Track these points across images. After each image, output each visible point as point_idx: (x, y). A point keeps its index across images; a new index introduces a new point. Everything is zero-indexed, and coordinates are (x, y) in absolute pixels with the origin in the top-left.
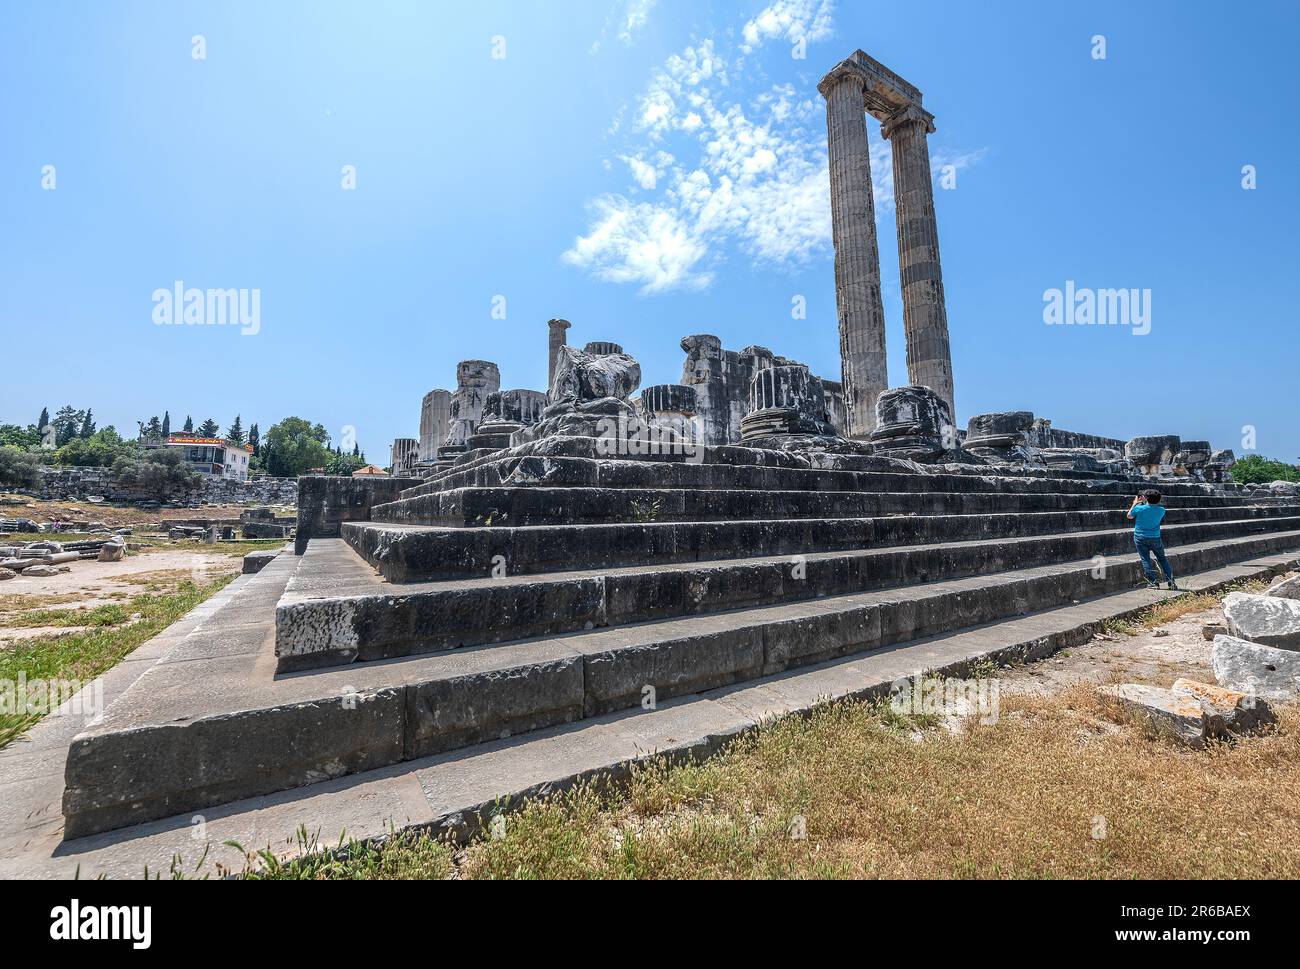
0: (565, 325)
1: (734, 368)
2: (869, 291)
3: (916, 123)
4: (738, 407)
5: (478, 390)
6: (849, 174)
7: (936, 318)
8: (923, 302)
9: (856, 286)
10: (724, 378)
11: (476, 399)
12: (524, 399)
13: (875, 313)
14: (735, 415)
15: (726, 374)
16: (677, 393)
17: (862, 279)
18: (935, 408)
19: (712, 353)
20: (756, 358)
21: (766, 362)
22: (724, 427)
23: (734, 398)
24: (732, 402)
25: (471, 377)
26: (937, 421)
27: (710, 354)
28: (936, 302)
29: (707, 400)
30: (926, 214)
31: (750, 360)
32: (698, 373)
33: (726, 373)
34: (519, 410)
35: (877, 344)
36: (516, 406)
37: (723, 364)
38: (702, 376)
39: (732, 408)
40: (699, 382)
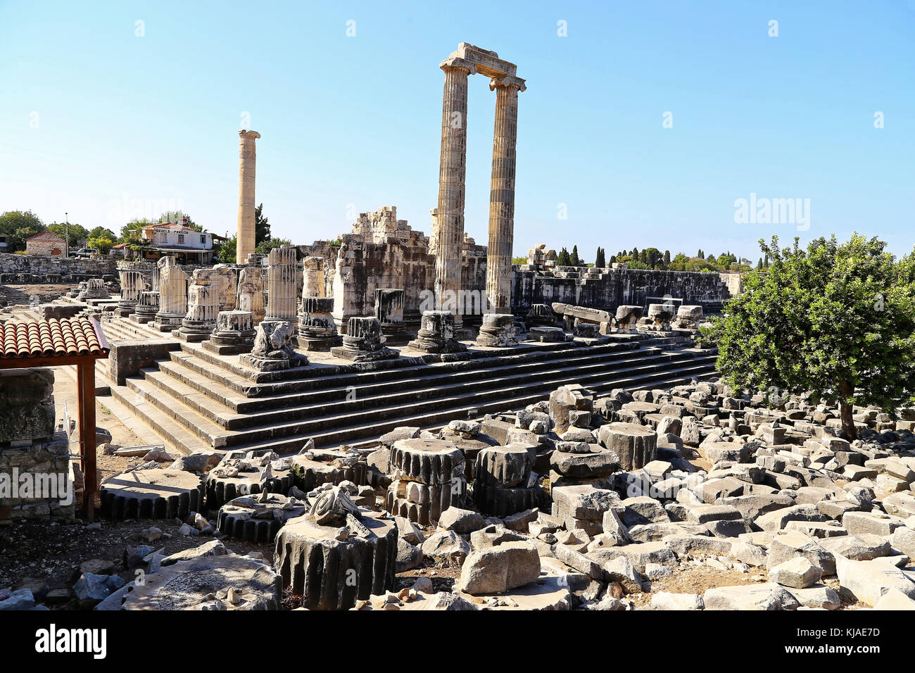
0: (255, 135)
1: (371, 254)
2: (454, 220)
3: (510, 86)
4: (373, 280)
5: (207, 287)
6: (451, 139)
7: (505, 228)
9: (447, 216)
10: (364, 263)
11: (206, 294)
12: (239, 318)
13: (456, 235)
14: (370, 286)
17: (451, 212)
18: (444, 325)
19: (357, 246)
20: (389, 246)
21: (395, 248)
22: (362, 294)
23: (371, 274)
24: (369, 277)
25: (203, 280)
26: (443, 331)
27: (355, 247)
29: (352, 278)
31: (384, 248)
32: (347, 260)
33: (366, 258)
37: (364, 253)
38: (349, 261)
39: (368, 282)
40: (347, 265)
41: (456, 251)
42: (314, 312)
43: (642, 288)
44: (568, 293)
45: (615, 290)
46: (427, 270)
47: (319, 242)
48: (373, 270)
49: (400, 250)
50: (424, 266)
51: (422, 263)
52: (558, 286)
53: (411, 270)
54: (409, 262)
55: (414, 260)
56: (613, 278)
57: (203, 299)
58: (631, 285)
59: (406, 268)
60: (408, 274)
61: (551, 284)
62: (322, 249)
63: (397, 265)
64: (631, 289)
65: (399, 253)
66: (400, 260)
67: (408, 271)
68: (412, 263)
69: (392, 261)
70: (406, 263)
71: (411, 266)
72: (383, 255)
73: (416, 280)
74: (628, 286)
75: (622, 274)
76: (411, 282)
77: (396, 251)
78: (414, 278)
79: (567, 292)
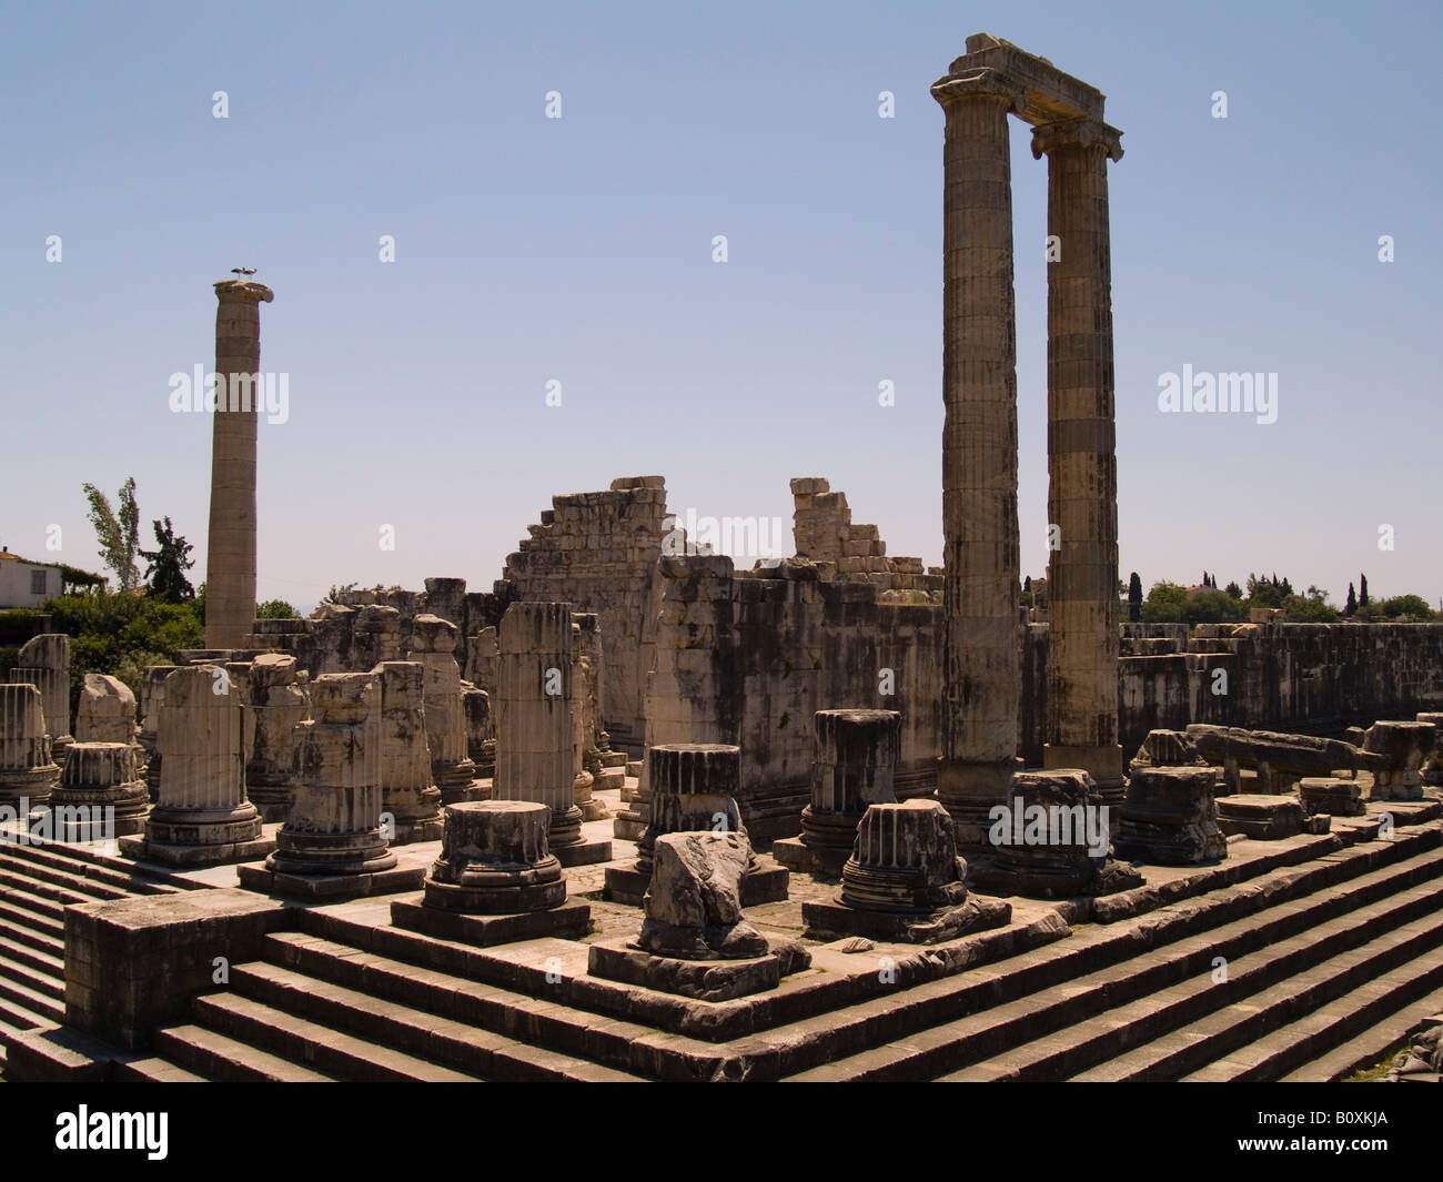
1: (753, 613)
2: (1000, 507)
3: (1093, 149)
4: (758, 686)
5: (356, 730)
6: (977, 280)
7: (1101, 522)
8: (1083, 492)
9: (978, 493)
10: (737, 635)
14: (753, 703)
15: (740, 627)
16: (718, 767)
17: (988, 484)
19: (720, 589)
20: (791, 585)
22: (734, 730)
23: (752, 671)
24: (748, 679)
27: (714, 591)
28: (1103, 496)
29: (708, 682)
30: (1097, 327)
31: (780, 593)
32: (693, 628)
33: (740, 623)
34: (520, 844)
35: (1006, 603)
36: (515, 839)
37: (736, 607)
38: (699, 635)
39: (747, 691)
40: (691, 646)
41: (1008, 592)
42: (699, 791)
43: (1313, 671)
44: (1173, 698)
45: (1264, 682)
46: (878, 649)
47: (439, 581)
48: (757, 656)
49: (818, 596)
50: (871, 639)
51: (869, 631)
52: (1153, 680)
53: (844, 651)
54: (839, 629)
55: (850, 623)
56: (1258, 650)
57: (346, 768)
58: (1293, 665)
59: (832, 645)
60: (836, 665)
61: (1138, 674)
62: (448, 600)
63: (812, 638)
64: (1296, 675)
65: (814, 601)
66: (818, 623)
67: (836, 654)
68: (847, 632)
69: (799, 629)
70: (832, 632)
71: (843, 641)
72: (777, 610)
73: (854, 681)
74: (1288, 668)
75: (1274, 637)
76: (845, 687)
77: (809, 600)
78: (850, 674)
79: (1172, 693)
